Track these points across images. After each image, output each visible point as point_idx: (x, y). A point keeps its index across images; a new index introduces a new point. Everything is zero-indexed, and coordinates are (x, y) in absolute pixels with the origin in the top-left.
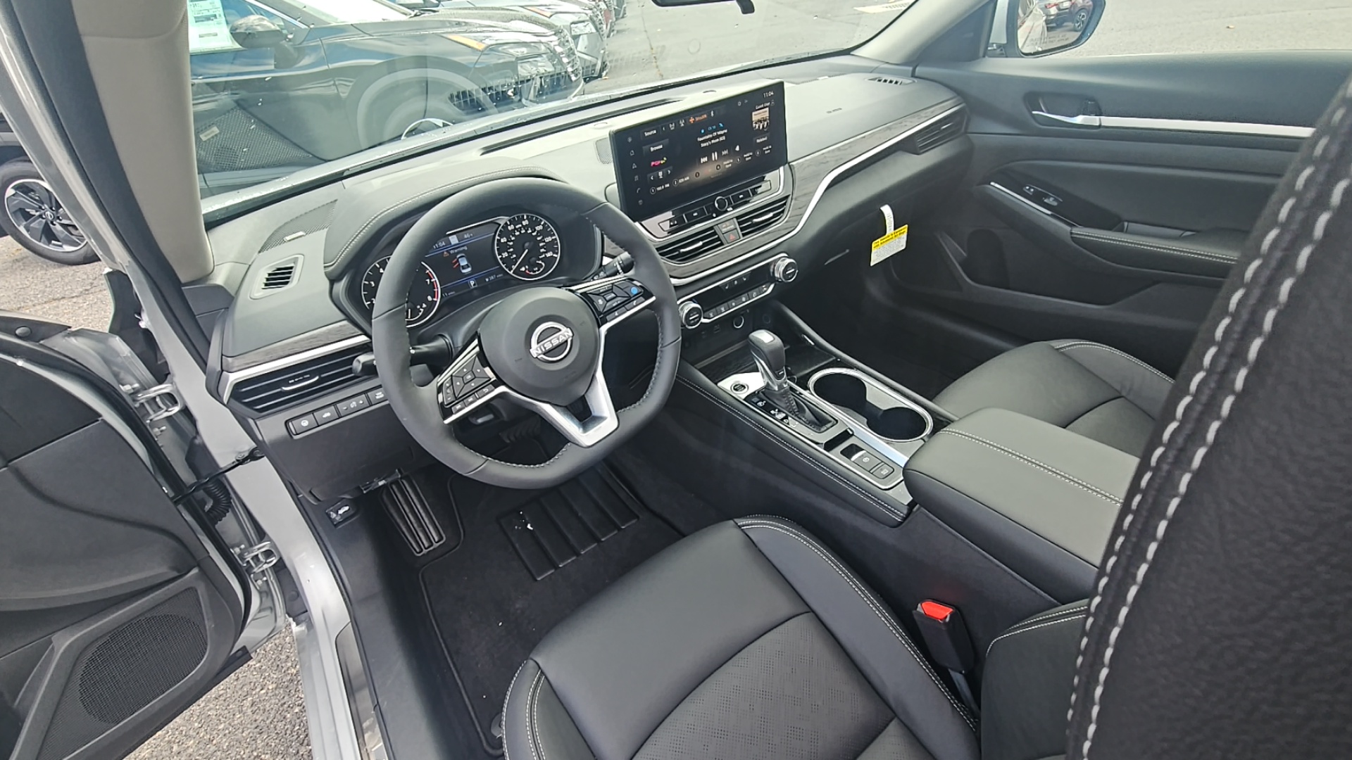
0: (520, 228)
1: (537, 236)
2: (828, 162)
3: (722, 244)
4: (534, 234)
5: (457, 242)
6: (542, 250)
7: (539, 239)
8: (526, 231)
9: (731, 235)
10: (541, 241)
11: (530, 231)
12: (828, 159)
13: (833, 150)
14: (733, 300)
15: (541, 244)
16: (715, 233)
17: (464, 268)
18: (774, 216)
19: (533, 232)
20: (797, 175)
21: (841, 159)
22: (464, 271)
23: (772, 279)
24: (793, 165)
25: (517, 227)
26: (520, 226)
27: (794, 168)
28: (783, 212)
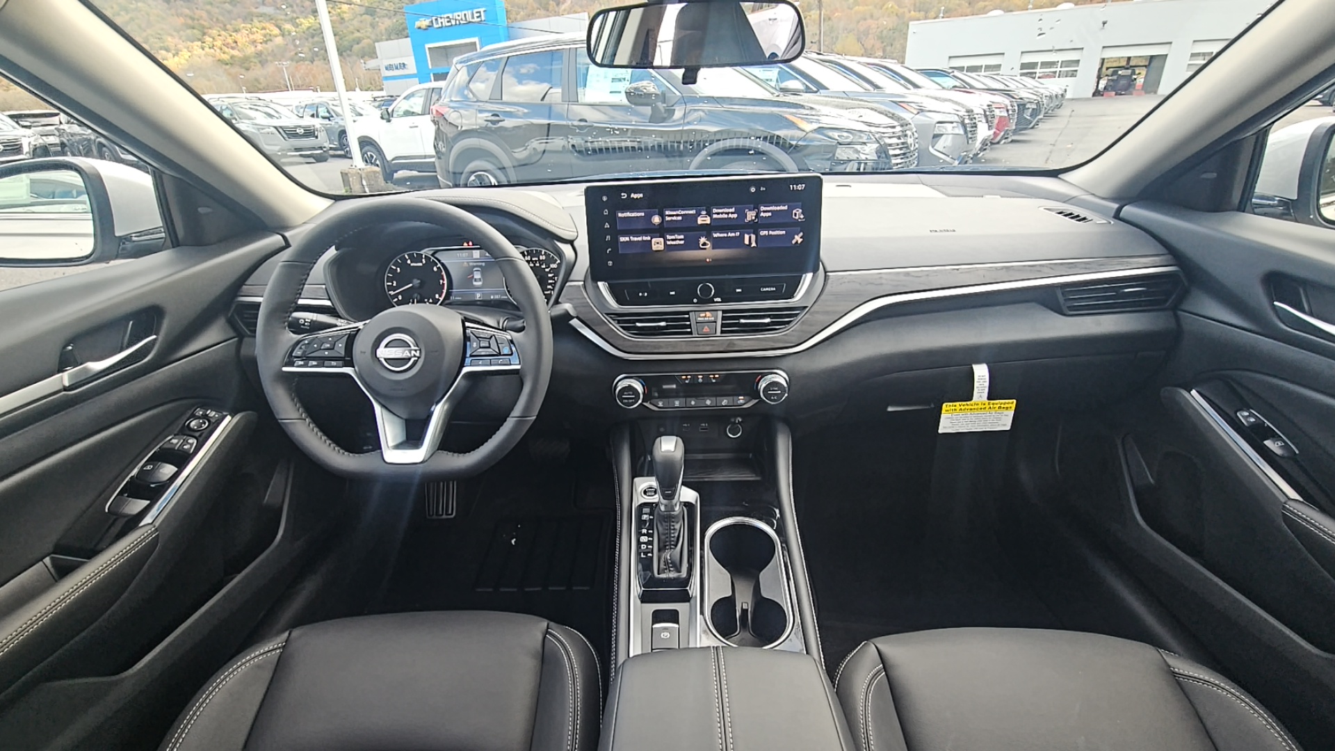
0: (536, 261)
1: (550, 272)
2: (881, 284)
3: (691, 333)
4: (547, 270)
5: (478, 257)
6: (549, 287)
7: (550, 275)
8: (541, 265)
9: (706, 327)
10: (551, 278)
11: (543, 266)
12: (884, 281)
13: (898, 273)
14: (694, 399)
15: (550, 281)
16: (688, 320)
17: (476, 280)
18: (773, 323)
19: (546, 268)
20: (828, 287)
21: (904, 286)
22: (475, 283)
23: (754, 394)
24: (829, 276)
25: (534, 259)
26: (537, 259)
27: (828, 279)
28: (789, 323)
